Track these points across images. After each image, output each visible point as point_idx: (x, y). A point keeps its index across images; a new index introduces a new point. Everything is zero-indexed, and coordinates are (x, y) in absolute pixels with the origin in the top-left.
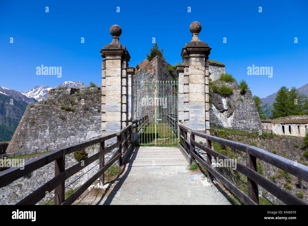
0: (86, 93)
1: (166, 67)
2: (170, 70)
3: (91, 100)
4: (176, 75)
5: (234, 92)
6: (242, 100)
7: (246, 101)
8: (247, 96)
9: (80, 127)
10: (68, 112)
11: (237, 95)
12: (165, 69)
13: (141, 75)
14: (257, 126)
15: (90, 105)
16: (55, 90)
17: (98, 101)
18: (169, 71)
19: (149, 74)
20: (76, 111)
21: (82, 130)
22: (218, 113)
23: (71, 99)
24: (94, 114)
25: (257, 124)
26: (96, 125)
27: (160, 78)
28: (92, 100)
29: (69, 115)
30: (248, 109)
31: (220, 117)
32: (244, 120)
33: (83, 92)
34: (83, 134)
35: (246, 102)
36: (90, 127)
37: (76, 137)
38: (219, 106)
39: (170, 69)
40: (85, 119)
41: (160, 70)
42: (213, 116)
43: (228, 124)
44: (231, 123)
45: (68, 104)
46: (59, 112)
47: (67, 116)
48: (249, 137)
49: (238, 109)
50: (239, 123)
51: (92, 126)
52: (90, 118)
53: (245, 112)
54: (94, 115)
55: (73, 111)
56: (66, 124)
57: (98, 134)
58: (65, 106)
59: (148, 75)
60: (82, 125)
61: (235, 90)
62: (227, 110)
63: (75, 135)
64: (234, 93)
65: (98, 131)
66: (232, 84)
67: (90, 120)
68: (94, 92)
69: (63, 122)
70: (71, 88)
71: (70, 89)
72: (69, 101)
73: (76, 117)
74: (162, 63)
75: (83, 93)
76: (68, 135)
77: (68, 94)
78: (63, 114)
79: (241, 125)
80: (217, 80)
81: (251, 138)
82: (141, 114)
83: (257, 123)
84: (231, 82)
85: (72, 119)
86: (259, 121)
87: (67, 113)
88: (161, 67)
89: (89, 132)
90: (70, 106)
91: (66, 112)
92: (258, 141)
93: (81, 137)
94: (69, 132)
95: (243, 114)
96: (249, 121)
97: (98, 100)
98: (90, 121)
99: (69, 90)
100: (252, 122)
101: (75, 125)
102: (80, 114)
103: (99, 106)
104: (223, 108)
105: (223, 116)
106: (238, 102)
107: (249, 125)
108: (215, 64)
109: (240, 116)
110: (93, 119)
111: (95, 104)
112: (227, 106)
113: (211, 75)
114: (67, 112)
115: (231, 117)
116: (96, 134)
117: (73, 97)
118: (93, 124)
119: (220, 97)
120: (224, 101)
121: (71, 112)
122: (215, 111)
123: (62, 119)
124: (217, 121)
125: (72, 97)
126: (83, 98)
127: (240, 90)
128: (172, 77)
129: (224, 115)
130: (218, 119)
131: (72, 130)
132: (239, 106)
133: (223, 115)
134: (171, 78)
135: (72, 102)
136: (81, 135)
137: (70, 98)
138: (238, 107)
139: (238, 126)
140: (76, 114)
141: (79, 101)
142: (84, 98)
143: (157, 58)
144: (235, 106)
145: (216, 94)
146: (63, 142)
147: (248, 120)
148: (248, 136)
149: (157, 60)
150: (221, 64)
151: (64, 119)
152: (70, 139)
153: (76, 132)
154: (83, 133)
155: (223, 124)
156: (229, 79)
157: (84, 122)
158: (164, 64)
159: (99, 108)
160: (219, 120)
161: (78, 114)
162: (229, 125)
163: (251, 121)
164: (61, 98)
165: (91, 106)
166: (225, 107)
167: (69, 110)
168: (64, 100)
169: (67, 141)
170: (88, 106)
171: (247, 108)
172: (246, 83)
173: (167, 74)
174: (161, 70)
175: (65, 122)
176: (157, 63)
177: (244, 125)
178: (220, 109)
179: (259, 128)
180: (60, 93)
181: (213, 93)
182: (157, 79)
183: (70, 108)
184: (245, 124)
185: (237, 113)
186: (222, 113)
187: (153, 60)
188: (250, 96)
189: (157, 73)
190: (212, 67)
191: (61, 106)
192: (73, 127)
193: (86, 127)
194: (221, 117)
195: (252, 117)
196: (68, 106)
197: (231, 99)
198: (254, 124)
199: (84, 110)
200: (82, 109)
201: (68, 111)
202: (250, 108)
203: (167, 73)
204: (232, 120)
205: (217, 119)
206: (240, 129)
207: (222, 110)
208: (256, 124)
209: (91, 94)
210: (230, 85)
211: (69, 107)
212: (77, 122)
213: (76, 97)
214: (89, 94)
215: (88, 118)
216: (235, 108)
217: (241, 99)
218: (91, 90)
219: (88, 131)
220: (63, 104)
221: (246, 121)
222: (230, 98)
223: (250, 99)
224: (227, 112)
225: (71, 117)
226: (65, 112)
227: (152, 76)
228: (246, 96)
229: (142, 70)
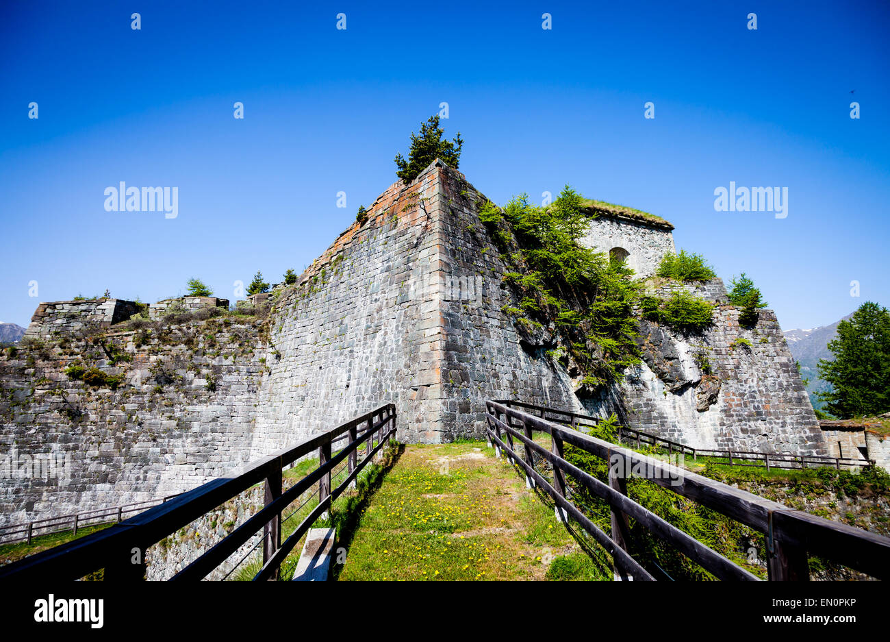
0: (170, 319)
1: (473, 206)
2: (489, 220)
3: (186, 344)
4: (510, 244)
5: (717, 318)
6: (745, 347)
7: (761, 349)
8: (763, 331)
9: (136, 448)
10: (95, 390)
11: (728, 329)
12: (470, 214)
13: (371, 241)
14: (809, 443)
15: (180, 361)
16: (57, 306)
17: (210, 346)
18: (486, 224)
19: (403, 234)
20: (123, 385)
21: (143, 460)
22: (666, 395)
23: (109, 339)
24: (194, 396)
25: (807, 437)
26: (196, 441)
27: (449, 247)
28: (189, 342)
29: (97, 400)
30: (770, 381)
31: (672, 410)
32: (760, 421)
33: (158, 313)
34: (145, 477)
35: (761, 354)
36: (175, 451)
37: (116, 488)
38: (666, 367)
39: (488, 216)
40: (158, 417)
41: (451, 216)
42: (647, 405)
43: (703, 438)
44: (715, 432)
45: (100, 356)
46: (59, 388)
47: (90, 406)
48: (797, 490)
49: (736, 381)
50: (744, 431)
51: (183, 446)
52: (178, 414)
53: (759, 391)
54: (192, 401)
55: (114, 386)
56: (81, 434)
57: (203, 478)
58: (84, 366)
59: (402, 239)
60: (144, 441)
61: (718, 311)
62: (695, 385)
63: (112, 482)
64: (718, 321)
65: (206, 465)
66: (704, 290)
67: (176, 422)
68: (199, 315)
69: (73, 428)
70: (118, 301)
71: (115, 303)
72: (102, 348)
73: (124, 410)
74: (455, 187)
75: (158, 319)
76: (85, 480)
77: (105, 320)
78: (73, 396)
79: (748, 442)
80: (649, 275)
81: (805, 494)
82: (369, 399)
83: (805, 432)
84: (701, 281)
85: (108, 418)
86: (814, 423)
87: (90, 394)
88: (453, 205)
89: (167, 468)
90: (105, 366)
91: (86, 390)
92: (831, 507)
93: (136, 489)
94: (93, 467)
95: (755, 397)
96: (778, 423)
97: (212, 346)
98: (174, 423)
99: (110, 307)
100: (788, 429)
101: (118, 439)
102: (140, 399)
103: (213, 366)
104: (681, 378)
105: (683, 408)
106: (734, 352)
107: (778, 439)
108: (641, 218)
109: (746, 406)
110: (188, 417)
111: (199, 359)
112: (696, 369)
113: (629, 257)
114: (90, 390)
115: (713, 410)
116: (197, 478)
117: (121, 331)
118: (187, 437)
119: (669, 334)
120: (683, 348)
121: (106, 391)
122: (653, 389)
123: (69, 416)
124: (663, 425)
125: (116, 332)
126: (156, 336)
127: (736, 310)
128: (499, 249)
129: (685, 401)
130: (665, 418)
131: (106, 458)
132: (737, 367)
133: (681, 403)
134: (493, 253)
135: (111, 351)
136: (138, 479)
137: (106, 335)
138: (736, 373)
139: (739, 442)
140: (125, 396)
141: (138, 346)
142: (161, 334)
143: (437, 169)
144: (722, 368)
145: (653, 326)
146: (63, 507)
147: (775, 423)
148: (791, 486)
149: (439, 176)
150: (661, 222)
151: (74, 414)
152: (94, 498)
153: (117, 467)
154: (146, 472)
155: (683, 437)
156: (695, 274)
157: (150, 430)
158: (464, 192)
159: (215, 373)
160: (669, 420)
161: (132, 398)
162: (707, 439)
163: (784, 425)
164: (73, 336)
165: (183, 368)
166: (691, 373)
167: (97, 381)
168: (83, 343)
169: (81, 503)
170: (170, 365)
171: (765, 378)
172: (755, 287)
173: (479, 235)
174: (454, 214)
175: (80, 428)
176: (437, 186)
177: (762, 439)
178: (671, 381)
179: (817, 453)
180: (73, 317)
181: (642, 320)
182: (437, 249)
183: (102, 375)
184: (765, 435)
185: (734, 394)
186: (680, 395)
187: (419, 176)
188: (774, 331)
189: (437, 226)
190: (631, 232)
191: (69, 366)
192: (109, 446)
193: (158, 450)
194: (677, 409)
195: (788, 410)
196: (95, 366)
197: (708, 344)
198: (798, 435)
199: (156, 383)
200: (149, 379)
201: (96, 387)
202: (779, 377)
203: (479, 232)
204: (718, 423)
205: (662, 417)
206: (748, 456)
207: (678, 385)
208: (802, 435)
209: (187, 320)
210: (700, 294)
211: (101, 370)
212: (124, 429)
213: (130, 333)
214: (180, 322)
215: (168, 414)
216: (727, 377)
217: (742, 344)
218: (188, 307)
219: (167, 463)
220: (79, 357)
221: (768, 425)
222: (705, 340)
223: (774, 342)
224: (698, 390)
225: (103, 408)
226: (82, 391)
227: (415, 242)
228: (760, 331)
229: (378, 220)
